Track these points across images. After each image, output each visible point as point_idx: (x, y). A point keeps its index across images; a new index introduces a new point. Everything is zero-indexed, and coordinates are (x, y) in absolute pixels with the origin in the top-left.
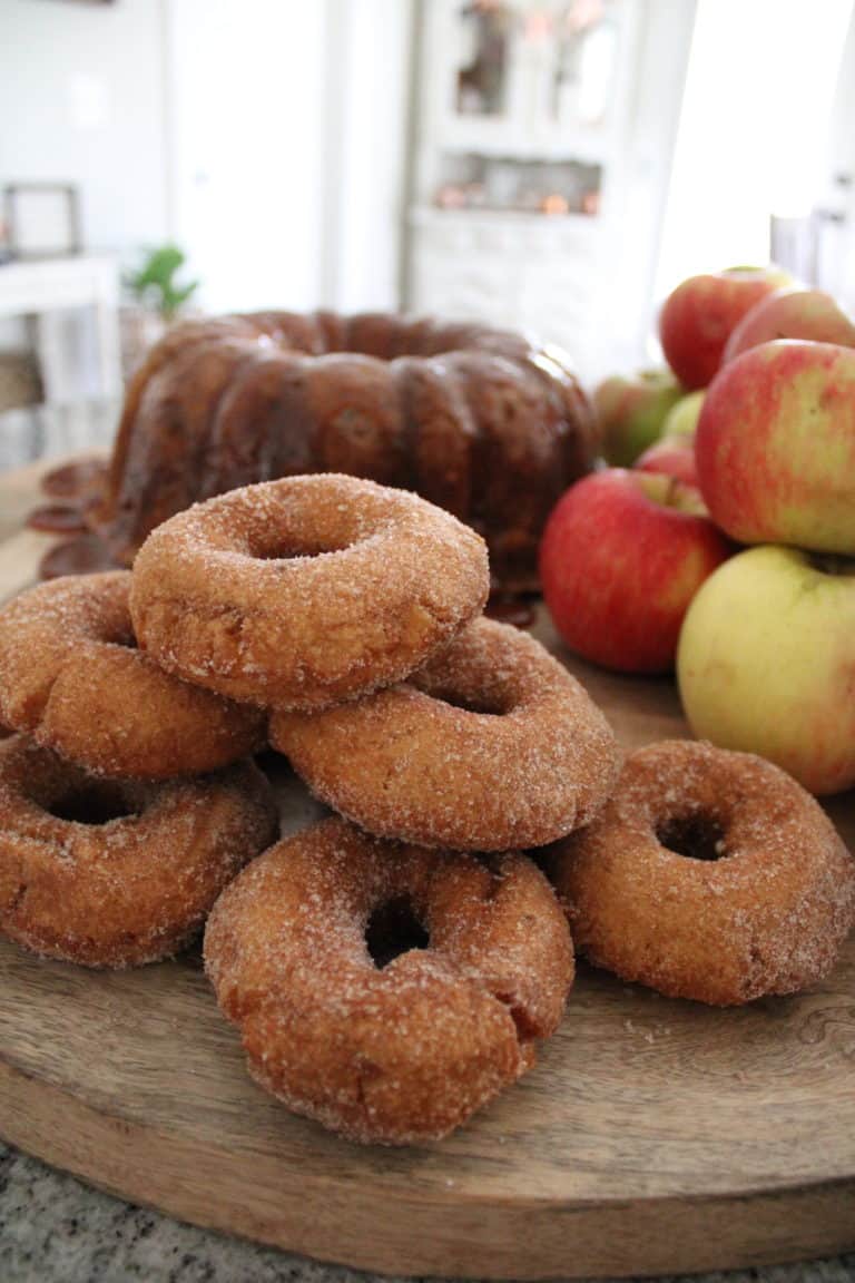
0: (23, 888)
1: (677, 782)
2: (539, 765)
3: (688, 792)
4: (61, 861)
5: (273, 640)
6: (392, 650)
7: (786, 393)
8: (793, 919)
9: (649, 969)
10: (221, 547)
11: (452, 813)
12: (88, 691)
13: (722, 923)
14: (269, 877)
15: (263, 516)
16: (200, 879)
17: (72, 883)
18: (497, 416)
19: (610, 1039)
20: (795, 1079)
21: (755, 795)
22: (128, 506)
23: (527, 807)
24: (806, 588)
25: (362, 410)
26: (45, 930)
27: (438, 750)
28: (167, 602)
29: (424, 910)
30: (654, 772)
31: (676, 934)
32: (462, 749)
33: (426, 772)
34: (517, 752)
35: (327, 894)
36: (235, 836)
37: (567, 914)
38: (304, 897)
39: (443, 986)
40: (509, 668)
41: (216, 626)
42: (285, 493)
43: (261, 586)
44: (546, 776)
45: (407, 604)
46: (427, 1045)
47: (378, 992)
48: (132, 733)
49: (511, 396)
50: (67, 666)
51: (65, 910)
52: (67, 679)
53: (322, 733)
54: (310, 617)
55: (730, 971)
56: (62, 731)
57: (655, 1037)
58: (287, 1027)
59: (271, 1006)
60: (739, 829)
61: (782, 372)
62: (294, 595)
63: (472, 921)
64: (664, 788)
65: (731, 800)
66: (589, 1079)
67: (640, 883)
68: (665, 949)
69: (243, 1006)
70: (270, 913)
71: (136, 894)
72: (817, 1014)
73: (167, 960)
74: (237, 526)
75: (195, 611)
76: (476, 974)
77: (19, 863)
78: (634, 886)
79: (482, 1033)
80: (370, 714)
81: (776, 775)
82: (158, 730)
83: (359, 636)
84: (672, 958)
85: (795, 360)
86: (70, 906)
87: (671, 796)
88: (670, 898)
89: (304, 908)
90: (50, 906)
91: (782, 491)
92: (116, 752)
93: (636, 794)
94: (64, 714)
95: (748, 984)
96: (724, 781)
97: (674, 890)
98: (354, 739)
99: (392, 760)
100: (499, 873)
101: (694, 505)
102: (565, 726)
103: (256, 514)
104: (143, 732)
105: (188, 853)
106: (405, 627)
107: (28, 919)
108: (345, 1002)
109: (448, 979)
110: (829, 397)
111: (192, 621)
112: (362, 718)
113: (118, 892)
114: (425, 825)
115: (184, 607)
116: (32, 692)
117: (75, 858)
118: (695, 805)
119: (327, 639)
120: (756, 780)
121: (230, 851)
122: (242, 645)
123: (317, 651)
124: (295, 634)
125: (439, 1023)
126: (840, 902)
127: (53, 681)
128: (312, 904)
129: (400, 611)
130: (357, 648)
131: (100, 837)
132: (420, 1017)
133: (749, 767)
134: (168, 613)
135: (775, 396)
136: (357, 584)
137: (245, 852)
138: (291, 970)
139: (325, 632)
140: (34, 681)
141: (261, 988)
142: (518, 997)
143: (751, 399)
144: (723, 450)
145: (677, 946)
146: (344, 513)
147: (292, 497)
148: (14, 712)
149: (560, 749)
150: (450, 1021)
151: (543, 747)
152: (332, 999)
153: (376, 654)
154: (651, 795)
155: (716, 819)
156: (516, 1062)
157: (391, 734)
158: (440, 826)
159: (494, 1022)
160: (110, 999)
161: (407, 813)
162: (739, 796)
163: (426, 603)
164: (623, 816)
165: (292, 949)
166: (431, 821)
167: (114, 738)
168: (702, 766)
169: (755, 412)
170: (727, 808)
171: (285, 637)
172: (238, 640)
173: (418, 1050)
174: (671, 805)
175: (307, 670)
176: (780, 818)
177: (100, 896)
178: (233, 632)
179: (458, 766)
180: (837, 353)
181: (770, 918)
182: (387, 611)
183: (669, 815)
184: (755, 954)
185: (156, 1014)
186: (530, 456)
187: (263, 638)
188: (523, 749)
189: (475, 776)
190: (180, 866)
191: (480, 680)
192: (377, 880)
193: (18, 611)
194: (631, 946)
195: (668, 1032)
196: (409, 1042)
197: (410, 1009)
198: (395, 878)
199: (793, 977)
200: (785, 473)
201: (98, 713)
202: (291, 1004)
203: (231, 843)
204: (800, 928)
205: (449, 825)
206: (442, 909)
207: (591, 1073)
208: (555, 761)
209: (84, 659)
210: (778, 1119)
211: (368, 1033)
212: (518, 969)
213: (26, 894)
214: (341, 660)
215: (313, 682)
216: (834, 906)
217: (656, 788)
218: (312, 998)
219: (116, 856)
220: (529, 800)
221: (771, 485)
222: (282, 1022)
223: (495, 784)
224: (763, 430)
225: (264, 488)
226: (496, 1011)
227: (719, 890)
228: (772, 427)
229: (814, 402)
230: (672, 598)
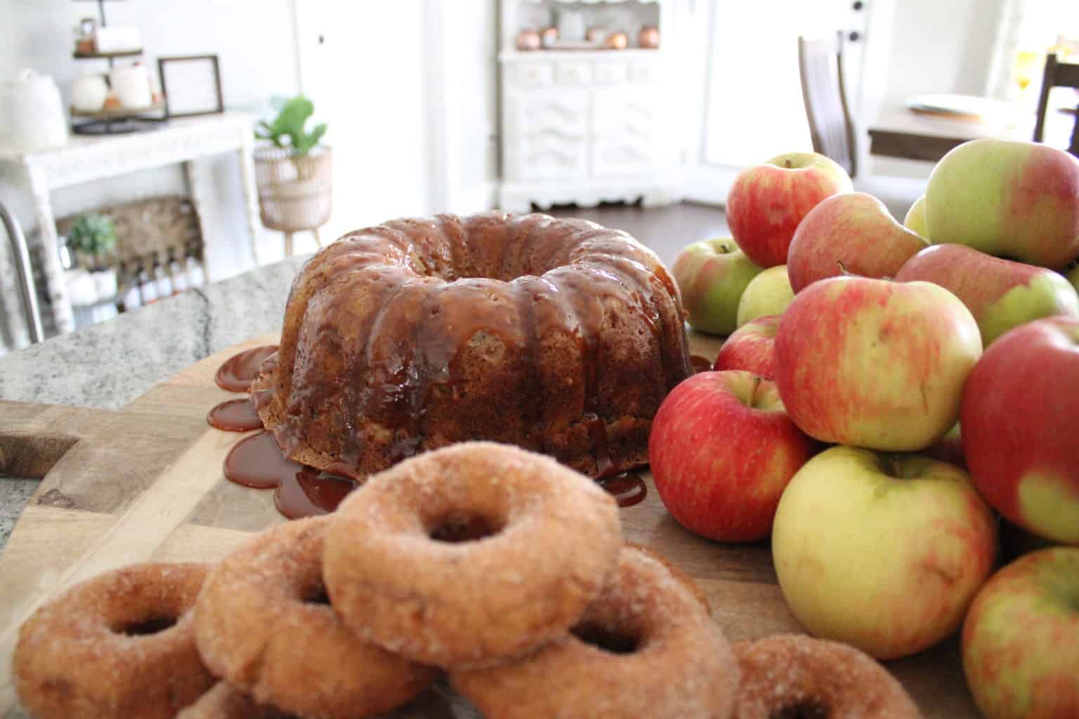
1: (784, 677)
2: (675, 702)
3: (794, 685)
5: (453, 626)
6: (550, 621)
7: (849, 327)
10: (398, 528)
12: (297, 656)
15: (430, 491)
18: (604, 323)
21: (850, 687)
22: (296, 411)
24: (879, 495)
25: (492, 332)
27: (591, 700)
28: (358, 583)
30: (764, 670)
34: (657, 693)
40: (640, 601)
41: (404, 611)
42: (445, 464)
44: (681, 711)
48: (337, 690)
49: (614, 304)
50: (276, 634)
52: (279, 644)
53: (495, 686)
54: (482, 606)
60: (839, 717)
61: (845, 309)
64: (773, 684)
65: (830, 689)
75: (384, 595)
80: (533, 670)
81: (866, 665)
82: (358, 685)
83: (522, 617)
85: (854, 299)
87: (780, 689)
91: (851, 406)
92: (324, 707)
93: (751, 693)
94: (278, 676)
96: (821, 672)
98: (523, 692)
99: (553, 710)
101: (774, 405)
102: (694, 663)
103: (423, 490)
104: (346, 687)
106: (558, 601)
110: (886, 332)
111: (382, 603)
112: (528, 673)
115: (374, 591)
116: (250, 657)
118: (800, 695)
119: (497, 622)
120: (849, 671)
122: (427, 629)
123: (490, 633)
124: (470, 620)
127: (265, 648)
129: (555, 589)
130: (522, 626)
133: (842, 659)
134: (360, 594)
135: (842, 332)
136: (518, 573)
139: (495, 618)
140: (251, 647)
143: (822, 333)
144: (800, 373)
146: (496, 486)
147: (451, 469)
148: (235, 675)
151: (677, 687)
153: (537, 627)
154: (763, 690)
155: (818, 705)
157: (553, 687)
162: (836, 687)
163: (575, 579)
167: (322, 696)
168: (803, 661)
169: (826, 344)
170: (827, 697)
171: (463, 623)
172: (423, 624)
174: (782, 698)
175: (482, 648)
176: (872, 709)
178: (419, 616)
179: (610, 713)
180: (890, 290)
182: (544, 592)
183: (779, 706)
187: (444, 626)
191: (617, 612)
193: (229, 576)
200: (854, 395)
201: (307, 675)
209: (291, 627)
214: (512, 636)
217: (766, 685)
221: (842, 404)
224: (833, 357)
225: (426, 459)
228: (840, 358)
229: (875, 338)
230: (764, 487)
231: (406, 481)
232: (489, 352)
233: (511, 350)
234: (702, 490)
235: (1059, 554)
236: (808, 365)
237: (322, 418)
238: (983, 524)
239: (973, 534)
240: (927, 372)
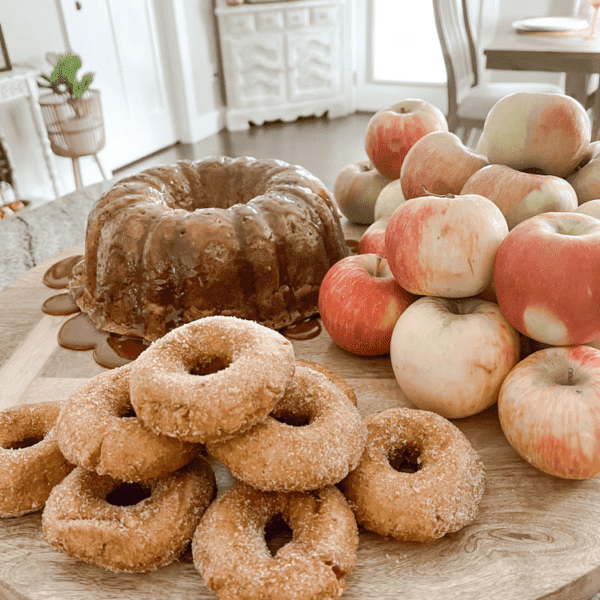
0: (104, 545)
1: (395, 432)
2: (329, 450)
3: (401, 437)
4: (121, 530)
5: (205, 420)
6: (257, 412)
7: (424, 229)
8: (453, 498)
9: (392, 530)
10: (171, 370)
11: (295, 480)
12: (120, 447)
13: (421, 506)
14: (218, 521)
15: (187, 346)
16: (186, 524)
17: (128, 540)
18: (288, 231)
20: (464, 572)
21: (431, 435)
23: (326, 470)
24: (445, 325)
25: (219, 243)
26: (119, 563)
27: (283, 452)
28: (151, 403)
29: (288, 520)
30: (384, 429)
31: (401, 513)
32: (294, 450)
33: (280, 463)
34: (318, 446)
35: (245, 525)
36: (198, 498)
38: (235, 528)
39: (302, 563)
41: (178, 415)
42: (195, 331)
43: (195, 395)
44: (333, 454)
45: (261, 390)
46: (299, 592)
47: (274, 571)
48: (143, 463)
49: (292, 218)
50: (106, 436)
51: (127, 553)
52: (108, 442)
53: (231, 450)
54: (219, 407)
55: (428, 527)
56: (110, 468)
57: (400, 560)
58: (238, 594)
59: (229, 585)
60: (426, 452)
61: (422, 218)
62: (211, 398)
63: (310, 526)
64: (389, 436)
65: (421, 437)
66: (373, 587)
67: (383, 491)
68: (398, 520)
69: (216, 586)
70: (222, 539)
71: (158, 538)
72: (473, 536)
73: (175, 562)
74: (175, 355)
75: (166, 407)
76: (315, 554)
77: (101, 535)
78: (379, 493)
79: (321, 581)
80: (251, 439)
81: (441, 422)
82: (155, 459)
83: (242, 411)
84: (401, 526)
85: (428, 211)
86: (128, 551)
87: (393, 439)
88: (397, 497)
89: (236, 534)
90: (120, 552)
91: (428, 274)
92: (137, 472)
93: (376, 442)
94: (110, 460)
95: (437, 531)
96: (417, 428)
97: (398, 493)
98: (246, 451)
99: (264, 460)
100: (319, 498)
102: (338, 427)
103: (183, 346)
104: (149, 462)
105: (179, 512)
106: (261, 400)
107: (110, 560)
108: (261, 579)
109: (303, 559)
110: (446, 230)
111: (165, 412)
112: (248, 441)
113: (150, 540)
114: (283, 486)
115: (160, 405)
116: (92, 452)
117: (127, 527)
118: (405, 442)
119: (228, 415)
120: (431, 426)
121: (197, 506)
122: (191, 423)
123: (225, 422)
124: (214, 416)
125: (302, 581)
126: (476, 484)
127: (101, 445)
128: (239, 531)
129: (258, 395)
130: (243, 416)
131: (136, 514)
132: (294, 580)
133: (428, 419)
134: (152, 408)
135: (420, 232)
136: (238, 387)
137: (203, 505)
138: (235, 567)
139: (226, 414)
140: (92, 446)
141: (224, 577)
142: (334, 561)
143: (408, 232)
144: (399, 257)
145: (403, 519)
146: (225, 340)
147: (199, 333)
148: (85, 462)
149: (337, 439)
150: (307, 579)
151: (330, 441)
152: (255, 579)
153: (251, 416)
154: (383, 440)
155: (416, 446)
156: (337, 591)
157: (262, 448)
158: (290, 486)
159: (326, 575)
160: (153, 586)
161: (275, 482)
162: (425, 435)
163: (269, 387)
164: (371, 456)
165: (234, 556)
166: (285, 484)
167: (136, 468)
168: (405, 422)
169: (411, 240)
170: (419, 441)
171: (210, 418)
172: (188, 420)
173: (295, 595)
174: (393, 444)
175: (222, 430)
176: (444, 446)
177: (142, 543)
178: (186, 417)
179: (294, 458)
181: (443, 500)
182: (253, 396)
183: (394, 448)
184: (438, 518)
185: (175, 590)
186: (307, 248)
187: (200, 420)
188: (321, 444)
189: (302, 461)
190: (176, 521)
191: (297, 404)
193: (74, 407)
194: (383, 521)
195: (405, 556)
196: (291, 592)
197: (290, 577)
198: (273, 506)
199: (458, 524)
200: (429, 269)
201: (126, 457)
202: (238, 583)
203: (197, 502)
204: (457, 502)
205: (294, 485)
206: (297, 519)
207: (373, 583)
208: (336, 446)
209: (114, 431)
210: (457, 593)
211: (273, 591)
212: (333, 548)
213: (107, 548)
214: (235, 424)
215: (224, 433)
216: (473, 486)
217: (385, 436)
218: (246, 579)
219: (147, 522)
220: (327, 467)
221: (423, 274)
222: (236, 592)
223: (310, 463)
224: (417, 250)
225: (183, 329)
226: (326, 570)
227: (418, 490)
228: (419, 247)
229: (439, 234)
230: (384, 324)
231: (173, 341)
232: (219, 255)
233: (232, 252)
234: (349, 327)
235: (549, 352)
236: (402, 252)
237: (119, 303)
239: (501, 343)
240: (471, 252)
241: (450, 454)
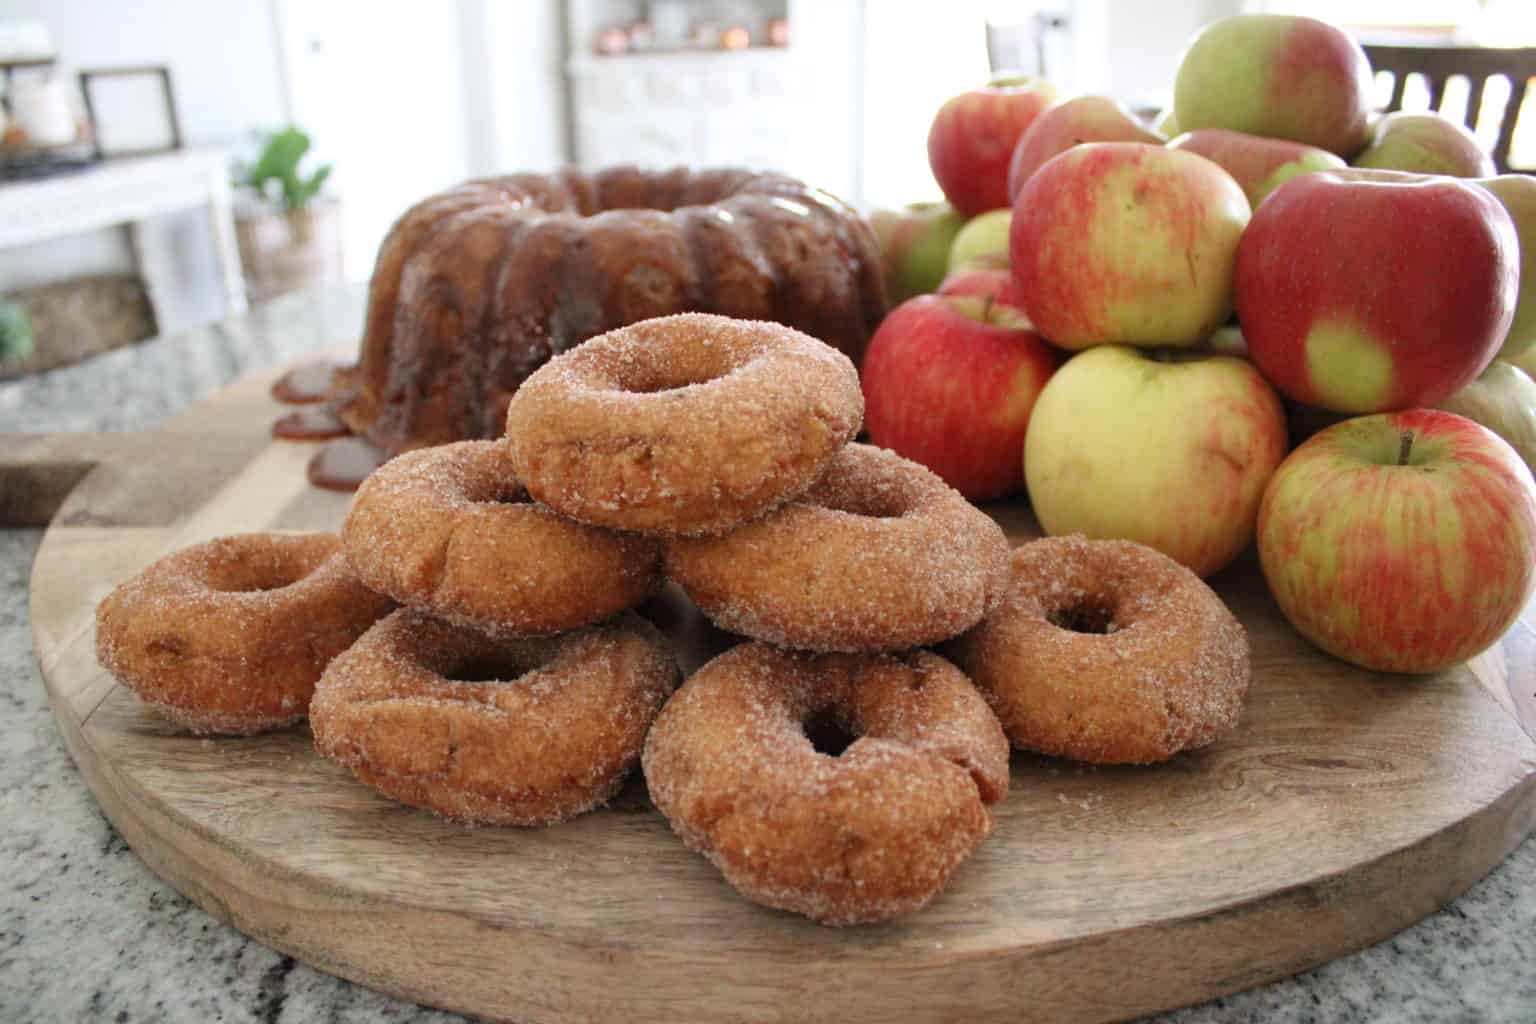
0: (452, 750)
1: (1060, 573)
2: (945, 556)
3: (1071, 582)
4: (490, 715)
5: (686, 462)
6: (797, 461)
7: (1099, 192)
8: (1198, 673)
9: (1072, 737)
10: (601, 388)
11: (873, 609)
12: (488, 546)
13: (1136, 684)
14: (705, 697)
15: (630, 359)
16: (628, 715)
17: (507, 734)
18: (791, 256)
19: (1047, 812)
21: (1136, 575)
22: (399, 398)
23: (942, 593)
24: (1148, 378)
25: (655, 264)
26: (485, 785)
27: (851, 550)
28: (561, 446)
29: (852, 716)
30: (1036, 568)
31: (1094, 701)
32: (873, 547)
33: (844, 573)
34: (924, 545)
35: (766, 703)
36: (650, 675)
37: (987, 700)
38: (745, 707)
39: (904, 758)
40: (888, 481)
41: (624, 459)
43: (665, 414)
44: (954, 566)
45: (804, 414)
46: (902, 810)
47: (846, 770)
48: (540, 581)
49: (801, 234)
50: (458, 526)
51: (503, 761)
52: (462, 537)
53: (732, 553)
54: (719, 436)
55: (1150, 727)
56: (466, 588)
57: (1090, 804)
58: (765, 819)
59: (745, 805)
60: (1127, 608)
61: (1093, 173)
62: (700, 418)
63: (909, 708)
64: (1048, 582)
65: (1114, 583)
66: (1039, 847)
67: (1052, 660)
68: (1086, 716)
69: (711, 814)
70: (718, 724)
71: (572, 736)
72: (1232, 766)
74: (608, 371)
75: (595, 449)
76: (931, 745)
77: (446, 725)
78: (1044, 664)
79: (950, 795)
80: (778, 529)
81: (1149, 555)
82: (564, 575)
83: (766, 450)
84: (1095, 724)
85: (1102, 163)
86: (507, 756)
87: (1056, 587)
88: (1083, 668)
89: (750, 717)
90: (486, 760)
91: (1108, 290)
92: (525, 603)
93: (1023, 589)
94: (466, 570)
95: (1168, 738)
96: (1104, 568)
97: (1085, 660)
98: (768, 553)
99: (809, 567)
100: (918, 667)
101: (1014, 320)
102: (960, 519)
103: (621, 358)
104: (551, 578)
105: (614, 690)
106: (804, 437)
107: (463, 778)
108: (819, 782)
109: (907, 752)
110: (1142, 192)
111: (594, 460)
112: (771, 532)
113: (556, 736)
114: (851, 624)
115: (582, 447)
116: (427, 555)
117: (503, 709)
118: (1080, 593)
119: (738, 454)
120: (1133, 562)
121: (650, 688)
122: (655, 471)
123: (731, 467)
124: (706, 453)
125: (910, 788)
126: (1236, 656)
127: (446, 543)
128: (756, 713)
129: (798, 424)
130: (766, 461)
131: (526, 690)
132: (892, 786)
133: (1124, 551)
134: (564, 456)
135: (1090, 198)
136: (757, 401)
137: (660, 689)
138: (755, 770)
139: (734, 449)
140: (428, 544)
141: (731, 790)
142: (973, 761)
143: (1066, 202)
144: (1044, 256)
145: (1098, 711)
146: (710, 346)
147: (651, 339)
148: (411, 578)
149: (960, 539)
150: (919, 787)
151: (945, 539)
152: (806, 783)
153: (783, 465)
154: (1036, 589)
155: (1101, 605)
156: (982, 821)
157: (803, 543)
158: (864, 623)
159: (957, 789)
160: (552, 853)
161: (832, 614)
162: (1121, 578)
163: (821, 415)
164: (1018, 607)
165: (750, 751)
166: (855, 619)
167: (522, 589)
168: (1081, 556)
169: (1073, 215)
170: (1111, 592)
171: (699, 458)
172: (648, 469)
173: (896, 815)
174: (1056, 597)
175: (723, 487)
176: (1165, 589)
177: (537, 741)
178: (645, 461)
179: (873, 563)
180: (1142, 150)
181: (1178, 674)
182: (788, 425)
183: (1057, 605)
184: (1171, 707)
186: (829, 295)
187: (676, 462)
188: (928, 542)
189: (891, 571)
190: (608, 705)
191: (861, 495)
192: (802, 692)
194: (1054, 720)
195: (1100, 798)
196: (887, 808)
197: (882, 780)
198: (817, 691)
199: (1207, 728)
200: (1109, 272)
201: (501, 568)
202: (765, 798)
203: (647, 681)
204: (1207, 681)
205: (873, 620)
206: (874, 707)
207: (1039, 841)
208: (959, 550)
209: (475, 517)
211: (848, 806)
212: (967, 738)
213: (457, 755)
214: (751, 473)
215: (729, 499)
216: (1231, 661)
217: (1041, 582)
218: (785, 787)
219: (546, 700)
220: (943, 587)
221: (1097, 285)
222: (760, 813)
223: (909, 575)
224: (1084, 234)
225: (622, 334)
226: (957, 774)
227: (1126, 655)
228: (1090, 227)
229: (1129, 199)
230: (1008, 414)
231: (601, 349)
232: (654, 288)
236: (1053, 244)
238: (1270, 406)
239: (1259, 412)
240: (1192, 236)
241: (1181, 598)
